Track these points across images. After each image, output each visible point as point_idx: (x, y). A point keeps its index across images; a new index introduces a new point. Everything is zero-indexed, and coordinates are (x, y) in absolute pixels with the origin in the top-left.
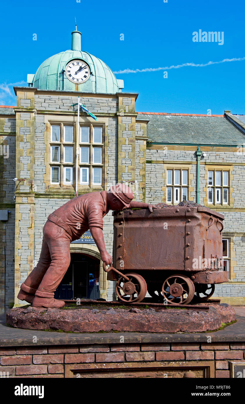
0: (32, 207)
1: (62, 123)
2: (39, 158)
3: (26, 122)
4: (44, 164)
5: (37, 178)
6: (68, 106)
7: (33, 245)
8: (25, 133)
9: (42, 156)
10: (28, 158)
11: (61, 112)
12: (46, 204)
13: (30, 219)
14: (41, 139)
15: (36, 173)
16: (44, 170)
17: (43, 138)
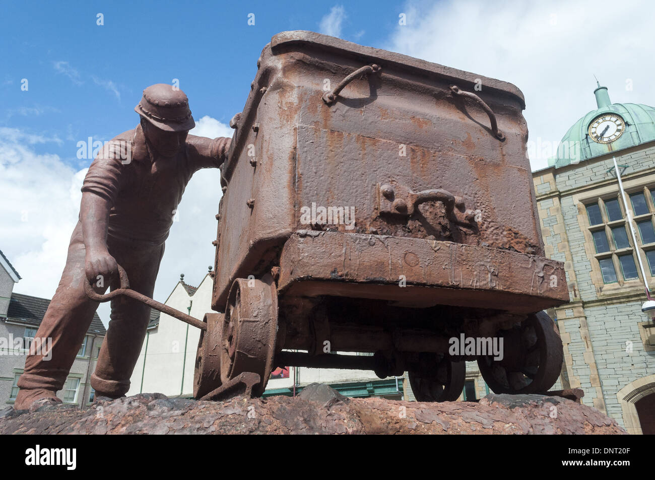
0: (582, 321)
1: (599, 198)
2: (577, 252)
3: (548, 210)
4: (586, 258)
5: (581, 280)
6: (603, 174)
7: (598, 380)
8: (551, 225)
9: (580, 248)
10: (562, 255)
11: (595, 184)
12: (603, 315)
13: (583, 339)
14: (575, 227)
15: (577, 273)
16: (588, 267)
17: (577, 224)
